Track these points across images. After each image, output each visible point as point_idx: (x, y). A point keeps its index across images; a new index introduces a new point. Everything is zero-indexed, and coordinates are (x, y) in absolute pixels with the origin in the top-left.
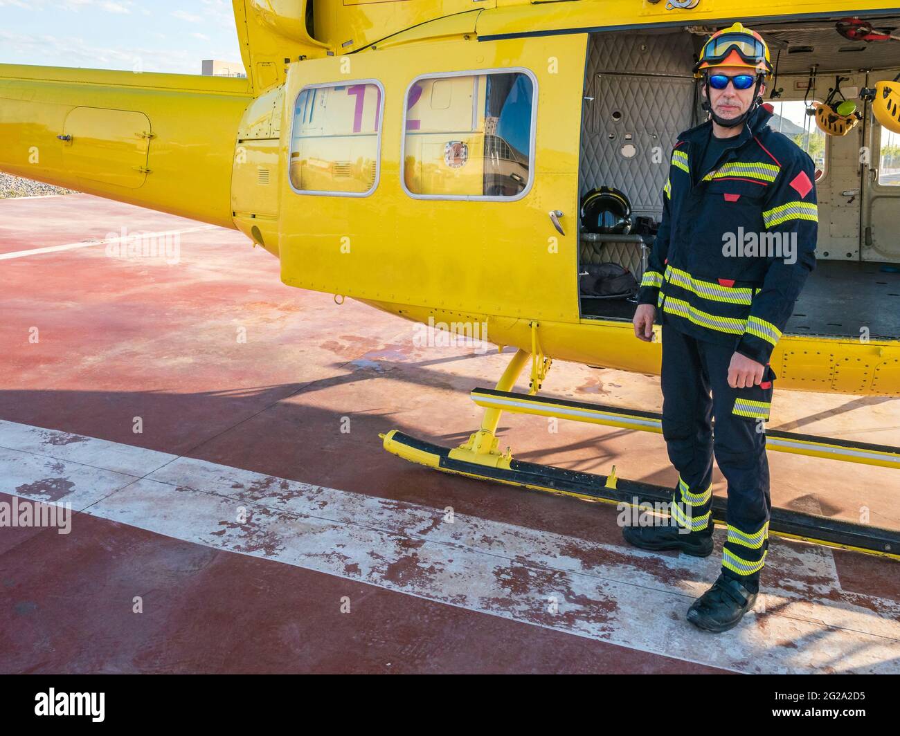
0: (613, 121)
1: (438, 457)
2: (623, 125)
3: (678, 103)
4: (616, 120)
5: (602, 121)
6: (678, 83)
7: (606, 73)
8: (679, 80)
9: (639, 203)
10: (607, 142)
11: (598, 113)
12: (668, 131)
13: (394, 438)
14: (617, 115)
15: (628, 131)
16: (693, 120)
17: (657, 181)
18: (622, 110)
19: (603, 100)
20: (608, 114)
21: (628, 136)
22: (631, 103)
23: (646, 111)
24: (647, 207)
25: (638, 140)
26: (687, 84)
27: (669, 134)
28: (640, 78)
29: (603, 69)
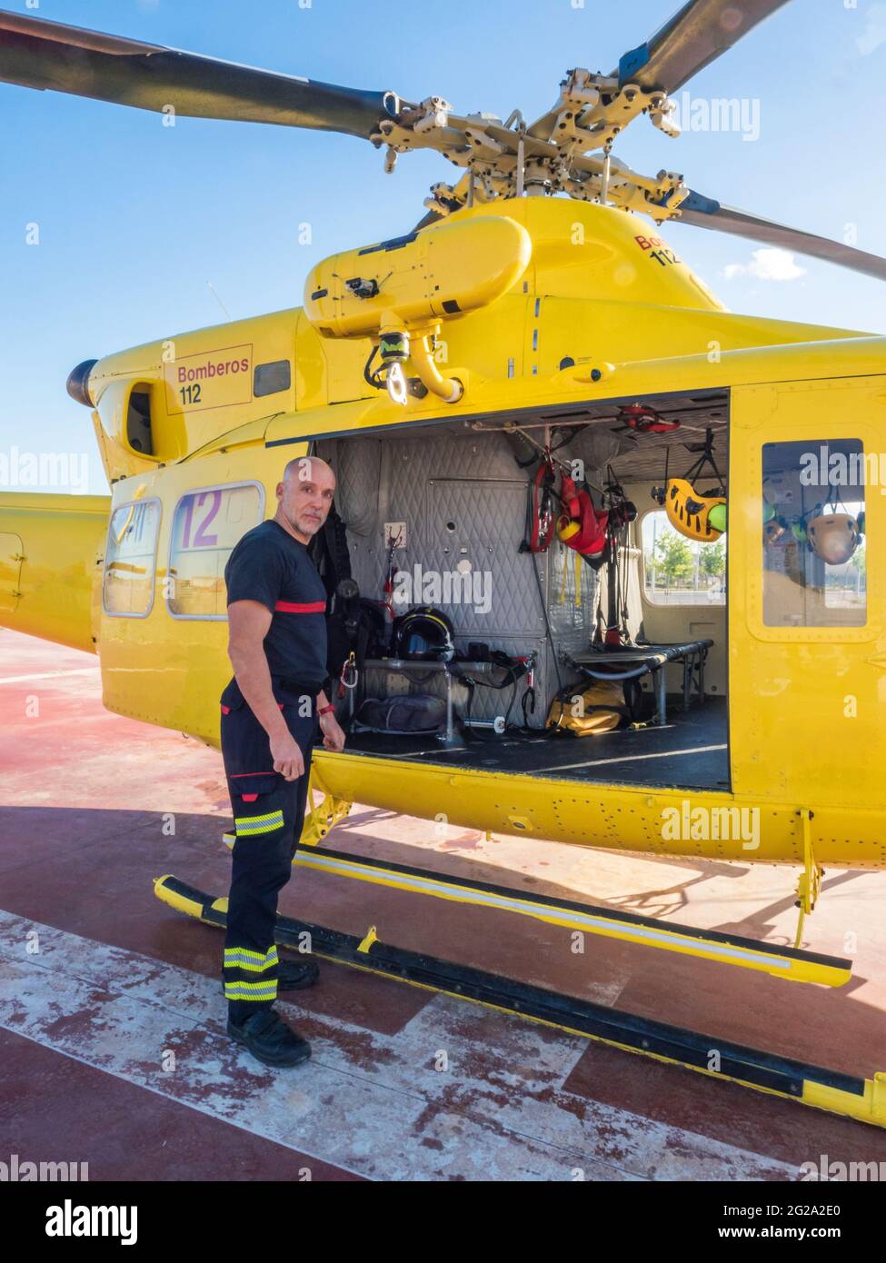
0: (447, 533)
1: (200, 906)
2: (457, 537)
3: (512, 510)
4: (451, 531)
5: (436, 535)
6: (510, 488)
7: (438, 479)
8: (511, 485)
9: (476, 626)
10: (442, 557)
11: (432, 525)
12: (503, 543)
13: (164, 884)
14: (451, 526)
15: (463, 544)
16: (526, 530)
17: (504, 601)
18: (456, 521)
19: (436, 509)
20: (441, 525)
21: (464, 550)
22: (464, 510)
23: (479, 520)
24: (484, 631)
25: (473, 554)
26: (519, 489)
27: (504, 547)
28: (471, 484)
29: (435, 475)
